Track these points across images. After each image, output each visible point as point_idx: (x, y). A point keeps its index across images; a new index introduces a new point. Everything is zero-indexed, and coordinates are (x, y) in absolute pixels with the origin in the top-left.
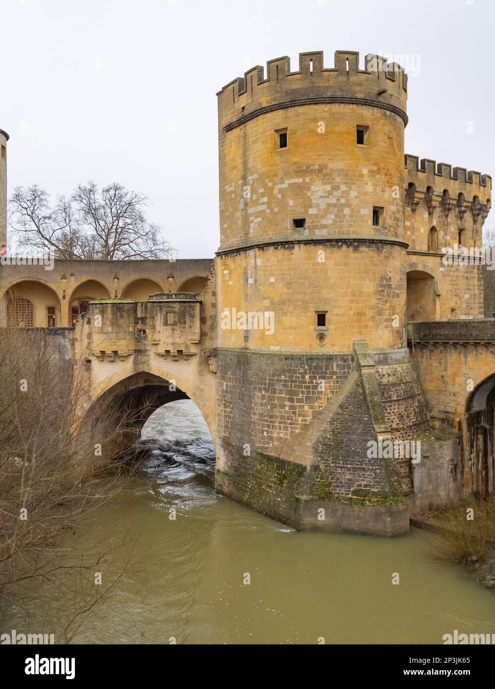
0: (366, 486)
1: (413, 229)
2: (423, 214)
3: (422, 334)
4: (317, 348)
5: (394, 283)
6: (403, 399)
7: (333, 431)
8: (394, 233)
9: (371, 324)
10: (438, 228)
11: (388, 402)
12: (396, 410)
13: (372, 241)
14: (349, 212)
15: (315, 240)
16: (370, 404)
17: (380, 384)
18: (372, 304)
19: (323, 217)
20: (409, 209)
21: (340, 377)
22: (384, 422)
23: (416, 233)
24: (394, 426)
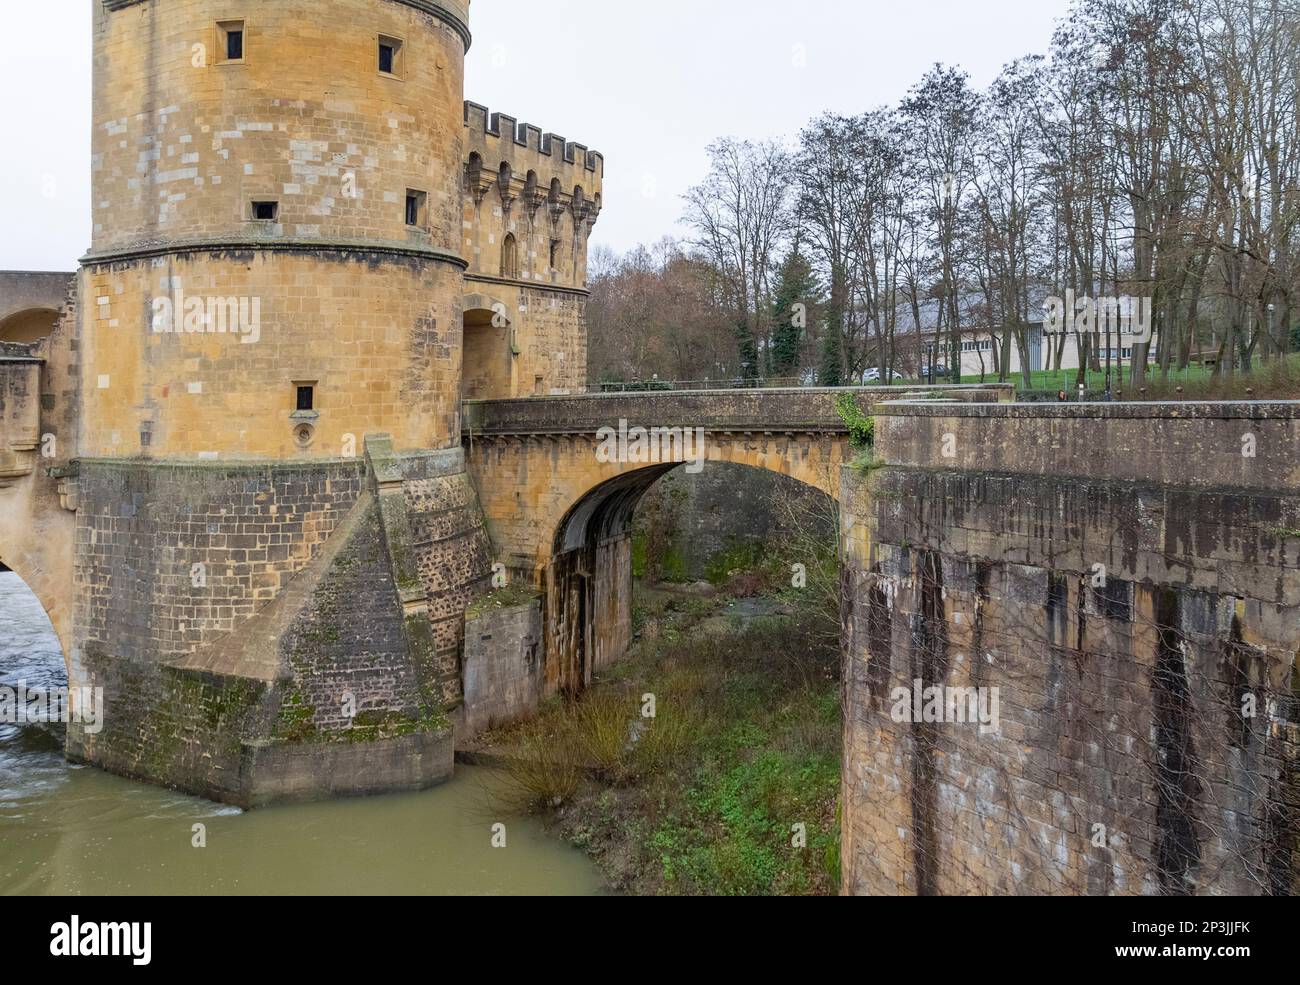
0: (379, 704)
1: (476, 235)
2: (492, 209)
3: (487, 421)
4: (294, 452)
5: (441, 331)
6: (451, 539)
7: (321, 609)
8: (442, 240)
9: (399, 403)
10: (517, 236)
11: (424, 545)
12: (438, 560)
13: (404, 254)
14: (362, 195)
15: (295, 245)
16: (391, 552)
17: (411, 515)
18: (401, 369)
19: (313, 200)
20: (470, 199)
21: (338, 506)
22: (417, 583)
23: (481, 243)
24: (434, 588)
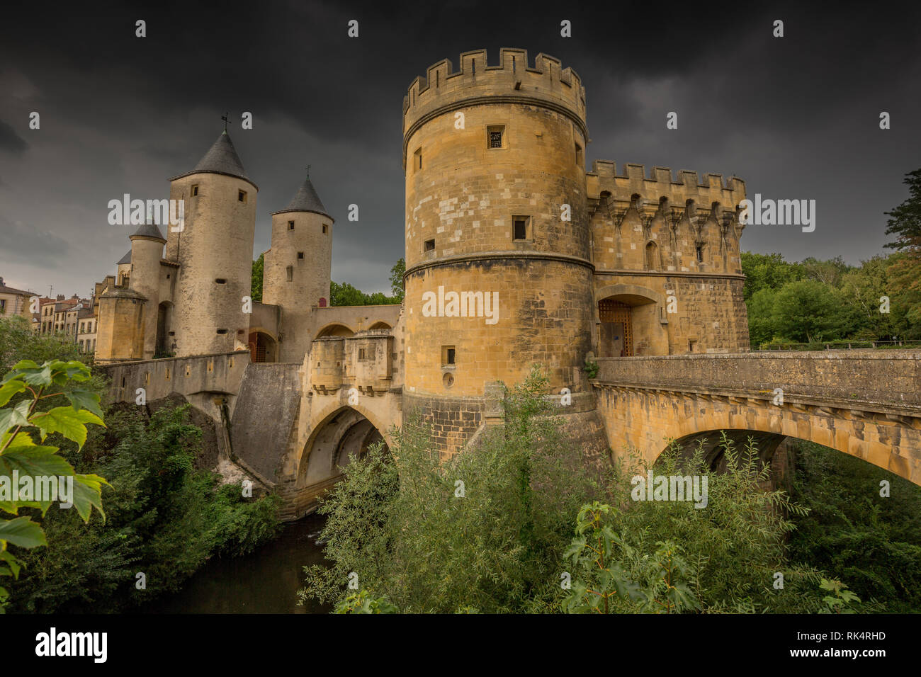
4: (443, 391)
5: (548, 308)
8: (548, 246)
9: (511, 361)
13: (511, 258)
14: (479, 225)
18: (511, 336)
19: (451, 234)
